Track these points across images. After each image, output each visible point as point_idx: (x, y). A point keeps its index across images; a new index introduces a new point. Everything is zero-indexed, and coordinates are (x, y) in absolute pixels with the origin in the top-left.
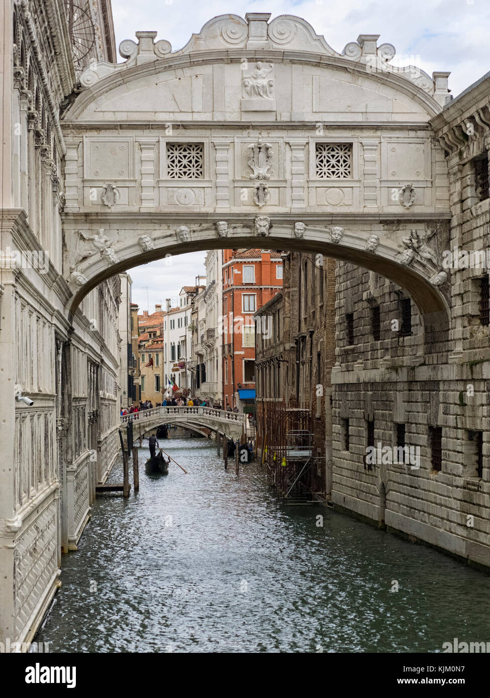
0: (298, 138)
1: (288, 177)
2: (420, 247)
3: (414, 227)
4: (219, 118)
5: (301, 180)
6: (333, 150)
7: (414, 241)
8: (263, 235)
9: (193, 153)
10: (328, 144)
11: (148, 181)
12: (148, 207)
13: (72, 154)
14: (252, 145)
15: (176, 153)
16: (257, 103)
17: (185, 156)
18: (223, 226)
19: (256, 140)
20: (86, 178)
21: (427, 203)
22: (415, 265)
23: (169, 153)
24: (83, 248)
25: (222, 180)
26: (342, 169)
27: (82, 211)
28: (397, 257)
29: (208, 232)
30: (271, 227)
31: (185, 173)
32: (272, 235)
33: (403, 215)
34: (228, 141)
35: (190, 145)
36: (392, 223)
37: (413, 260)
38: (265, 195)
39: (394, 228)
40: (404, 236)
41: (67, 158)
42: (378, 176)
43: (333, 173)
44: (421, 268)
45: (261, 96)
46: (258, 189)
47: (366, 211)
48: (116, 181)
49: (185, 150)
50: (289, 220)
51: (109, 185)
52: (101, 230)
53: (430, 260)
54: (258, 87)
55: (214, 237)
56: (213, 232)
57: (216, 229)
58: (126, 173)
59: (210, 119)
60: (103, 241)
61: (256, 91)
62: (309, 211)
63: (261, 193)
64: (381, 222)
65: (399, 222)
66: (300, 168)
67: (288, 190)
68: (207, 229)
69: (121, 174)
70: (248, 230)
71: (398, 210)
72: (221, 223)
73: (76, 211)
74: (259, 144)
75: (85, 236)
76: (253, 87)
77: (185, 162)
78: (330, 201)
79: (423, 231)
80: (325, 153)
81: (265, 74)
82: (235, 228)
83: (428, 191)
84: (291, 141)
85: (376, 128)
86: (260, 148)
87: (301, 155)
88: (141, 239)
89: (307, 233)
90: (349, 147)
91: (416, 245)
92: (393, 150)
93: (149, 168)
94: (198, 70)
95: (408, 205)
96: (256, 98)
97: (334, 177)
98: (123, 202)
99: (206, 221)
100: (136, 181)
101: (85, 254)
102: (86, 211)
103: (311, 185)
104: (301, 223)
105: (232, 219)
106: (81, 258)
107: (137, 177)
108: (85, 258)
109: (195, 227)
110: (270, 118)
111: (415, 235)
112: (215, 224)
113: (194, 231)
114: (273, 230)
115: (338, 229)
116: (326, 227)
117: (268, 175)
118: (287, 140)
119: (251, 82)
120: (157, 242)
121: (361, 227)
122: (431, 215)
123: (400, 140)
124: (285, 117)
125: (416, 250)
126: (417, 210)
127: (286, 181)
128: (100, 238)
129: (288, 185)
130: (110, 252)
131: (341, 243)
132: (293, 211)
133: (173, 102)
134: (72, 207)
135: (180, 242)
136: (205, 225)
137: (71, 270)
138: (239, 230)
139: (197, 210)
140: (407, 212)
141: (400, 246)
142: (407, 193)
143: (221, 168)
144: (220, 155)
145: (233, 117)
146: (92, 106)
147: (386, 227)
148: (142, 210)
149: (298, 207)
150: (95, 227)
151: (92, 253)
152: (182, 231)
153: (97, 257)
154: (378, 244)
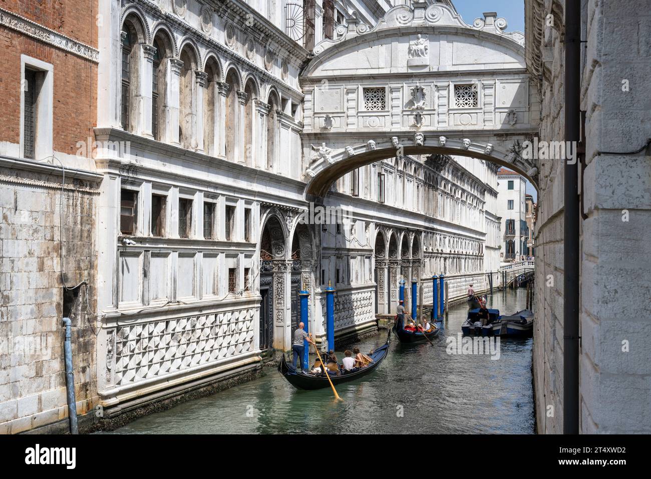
0: (442, 83)
1: (436, 107)
2: (519, 151)
3: (516, 138)
4: (394, 71)
5: (444, 109)
6: (466, 89)
7: (516, 147)
8: (419, 145)
9: (380, 94)
10: (463, 85)
11: (352, 112)
12: (352, 129)
13: (308, 97)
14: (413, 88)
15: (370, 94)
16: (417, 61)
17: (375, 96)
18: (395, 139)
19: (415, 85)
20: (316, 111)
21: (526, 121)
22: (517, 163)
23: (366, 95)
24: (314, 155)
25: (395, 111)
26: (472, 101)
27: (313, 132)
28: (506, 158)
29: (387, 144)
30: (425, 140)
31: (375, 107)
32: (426, 145)
33: (508, 130)
34: (400, 85)
35: (378, 89)
36: (502, 135)
37: (515, 159)
38: (421, 119)
39: (504, 139)
40: (510, 144)
41: (305, 100)
42: (493, 105)
43: (466, 104)
44: (521, 165)
45: (420, 56)
46: (416, 115)
47: (486, 128)
48: (333, 113)
49: (375, 92)
50: (436, 135)
51: (327, 116)
52: (324, 144)
53: (527, 160)
54: (418, 50)
55: (390, 147)
56: (390, 144)
57: (391, 142)
58: (339, 107)
59: (389, 72)
60: (324, 150)
61: (417, 53)
62: (449, 129)
63: (418, 118)
64: (495, 135)
65: (507, 135)
66: (445, 101)
67: (436, 116)
68: (386, 142)
69: (336, 108)
70: (411, 142)
71: (506, 127)
72: (394, 138)
73: (310, 132)
74: (417, 87)
75: (315, 147)
76: (415, 50)
77: (375, 100)
78: (462, 122)
79: (522, 140)
80: (461, 91)
81: (423, 43)
82: (403, 141)
83: (526, 114)
84: (439, 84)
85: (493, 73)
86: (418, 89)
87: (445, 93)
88: (346, 149)
89: (448, 143)
90: (476, 86)
91: (517, 150)
92: (504, 88)
93: (353, 104)
94: (383, 41)
95: (512, 123)
96: (416, 58)
97: (466, 107)
98: (337, 126)
99: (386, 137)
100: (344, 113)
101: (315, 158)
102: (316, 132)
103: (450, 112)
104: (443, 137)
105: (401, 136)
106: (311, 161)
107: (345, 110)
108: (314, 161)
109: (379, 141)
110: (426, 70)
111: (517, 144)
112: (391, 139)
113: (378, 143)
114: (426, 142)
115: (467, 141)
116: (460, 139)
117: (423, 107)
118: (435, 84)
119: (414, 47)
120: (356, 151)
121: (482, 139)
122: (527, 129)
123: (509, 81)
124: (435, 69)
125: (518, 154)
126: (518, 126)
127: (434, 110)
128: (323, 148)
129: (436, 112)
130: (329, 157)
131: (469, 149)
132: (440, 129)
133: (367, 62)
134: (307, 130)
135: (370, 150)
136: (385, 140)
137: (307, 169)
138: (406, 142)
139: (380, 130)
140: (512, 128)
141: (507, 151)
142: (511, 116)
143: (395, 103)
144: (395, 95)
145: (404, 70)
146: (321, 68)
147: (498, 138)
148: (348, 131)
149: (442, 127)
150: (320, 142)
151: (318, 157)
152: (370, 143)
153: (322, 160)
154: (493, 150)
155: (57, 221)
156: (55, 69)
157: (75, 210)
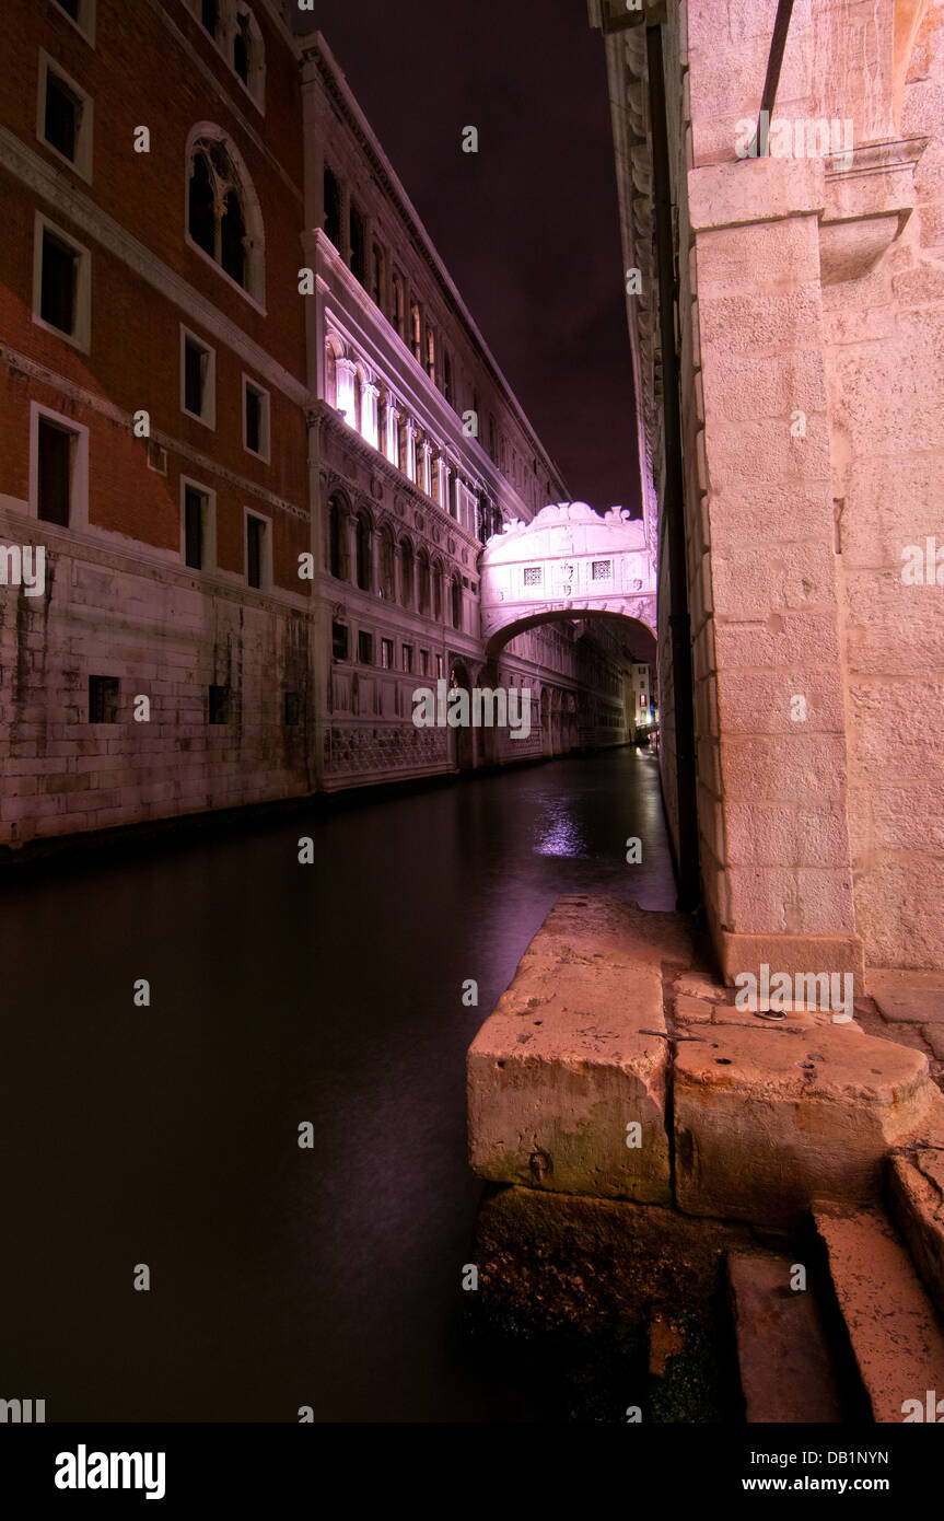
0: (584, 561)
1: (580, 580)
2: (644, 609)
3: (640, 599)
4: (547, 554)
5: (587, 582)
6: (600, 565)
7: (641, 606)
9: (536, 573)
10: (597, 563)
14: (562, 566)
15: (528, 574)
16: (565, 545)
17: (533, 575)
19: (564, 563)
20: (490, 588)
21: (647, 586)
22: (642, 618)
23: (524, 574)
24: (490, 621)
26: (606, 574)
27: (488, 604)
28: (636, 616)
29: (543, 610)
30: (572, 604)
31: (533, 582)
33: (636, 593)
34: (552, 565)
35: (534, 569)
36: (629, 598)
37: (640, 615)
38: (570, 589)
39: (631, 600)
40: (636, 603)
43: (601, 576)
44: (645, 620)
46: (565, 586)
47: (617, 592)
48: (503, 588)
49: (533, 571)
50: (580, 600)
53: (649, 615)
58: (507, 584)
59: (543, 556)
63: (566, 589)
64: (626, 598)
65: (633, 597)
66: (585, 575)
67: (580, 586)
68: (543, 608)
69: (505, 585)
70: (562, 607)
71: (633, 590)
74: (566, 565)
77: (534, 577)
78: (599, 590)
79: (646, 601)
80: (596, 567)
82: (556, 606)
83: (648, 581)
84: (581, 562)
85: (621, 552)
87: (585, 569)
88: (515, 614)
89: (589, 607)
90: (607, 562)
91: (641, 608)
94: (537, 534)
95: (637, 588)
97: (601, 578)
98: (506, 598)
99: (542, 604)
101: (490, 623)
102: (490, 604)
103: (590, 583)
104: (586, 602)
105: (554, 602)
106: (488, 625)
108: (490, 625)
109: (536, 607)
110: (571, 553)
111: (641, 603)
115: (602, 603)
116: (598, 603)
117: (571, 580)
118: (579, 562)
120: (523, 615)
121: (615, 601)
122: (649, 592)
123: (634, 557)
124: (578, 551)
125: (641, 611)
126: (642, 590)
127: (579, 582)
129: (580, 584)
131: (604, 610)
132: (583, 596)
133: (527, 550)
134: (485, 603)
135: (531, 615)
136: (542, 606)
138: (558, 607)
139: (538, 599)
140: (638, 592)
141: (634, 609)
142: (637, 582)
143: (549, 578)
144: (548, 572)
145: (556, 554)
146: (491, 556)
147: (627, 600)
149: (585, 594)
152: (534, 609)
154: (623, 607)
155: (279, 639)
156: (274, 522)
157: (294, 632)
